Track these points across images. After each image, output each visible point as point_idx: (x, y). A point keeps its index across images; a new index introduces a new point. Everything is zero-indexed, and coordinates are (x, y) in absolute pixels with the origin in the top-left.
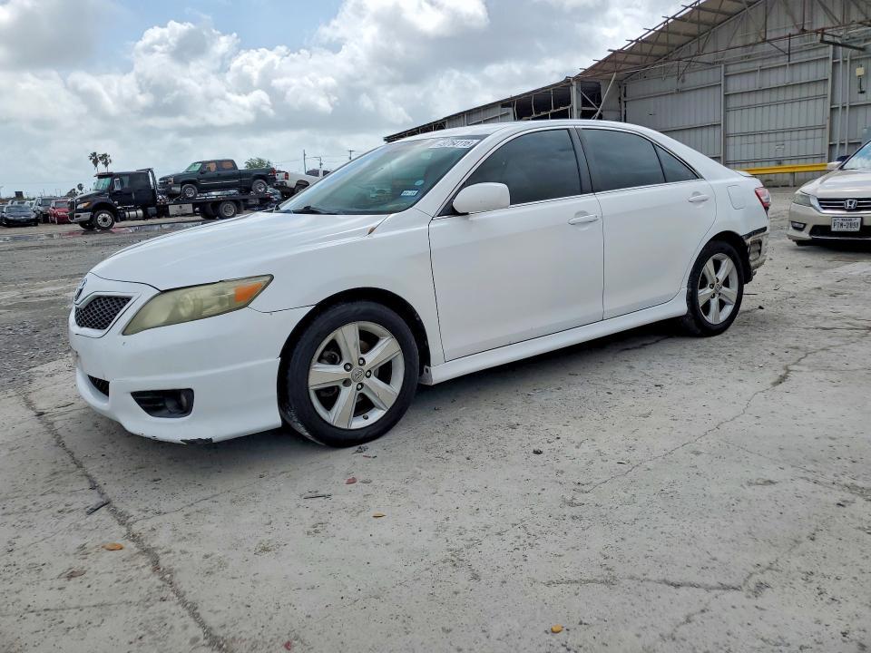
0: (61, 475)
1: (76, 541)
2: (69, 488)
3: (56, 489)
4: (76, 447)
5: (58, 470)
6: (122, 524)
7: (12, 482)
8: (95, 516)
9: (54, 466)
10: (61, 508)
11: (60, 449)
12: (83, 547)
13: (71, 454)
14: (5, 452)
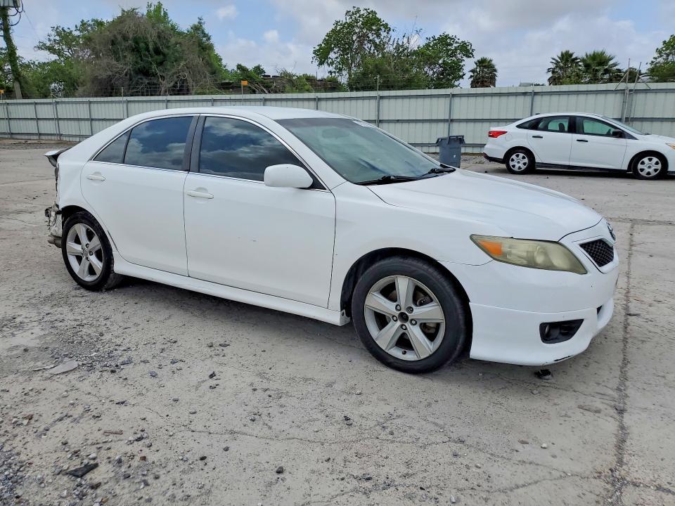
0: (640, 339)
1: (651, 309)
2: (641, 329)
3: (647, 332)
4: (617, 352)
5: (640, 343)
6: (628, 307)
7: (672, 350)
8: (637, 312)
9: (641, 346)
10: (650, 322)
11: (629, 357)
12: (650, 306)
13: (624, 350)
14: (670, 377)
